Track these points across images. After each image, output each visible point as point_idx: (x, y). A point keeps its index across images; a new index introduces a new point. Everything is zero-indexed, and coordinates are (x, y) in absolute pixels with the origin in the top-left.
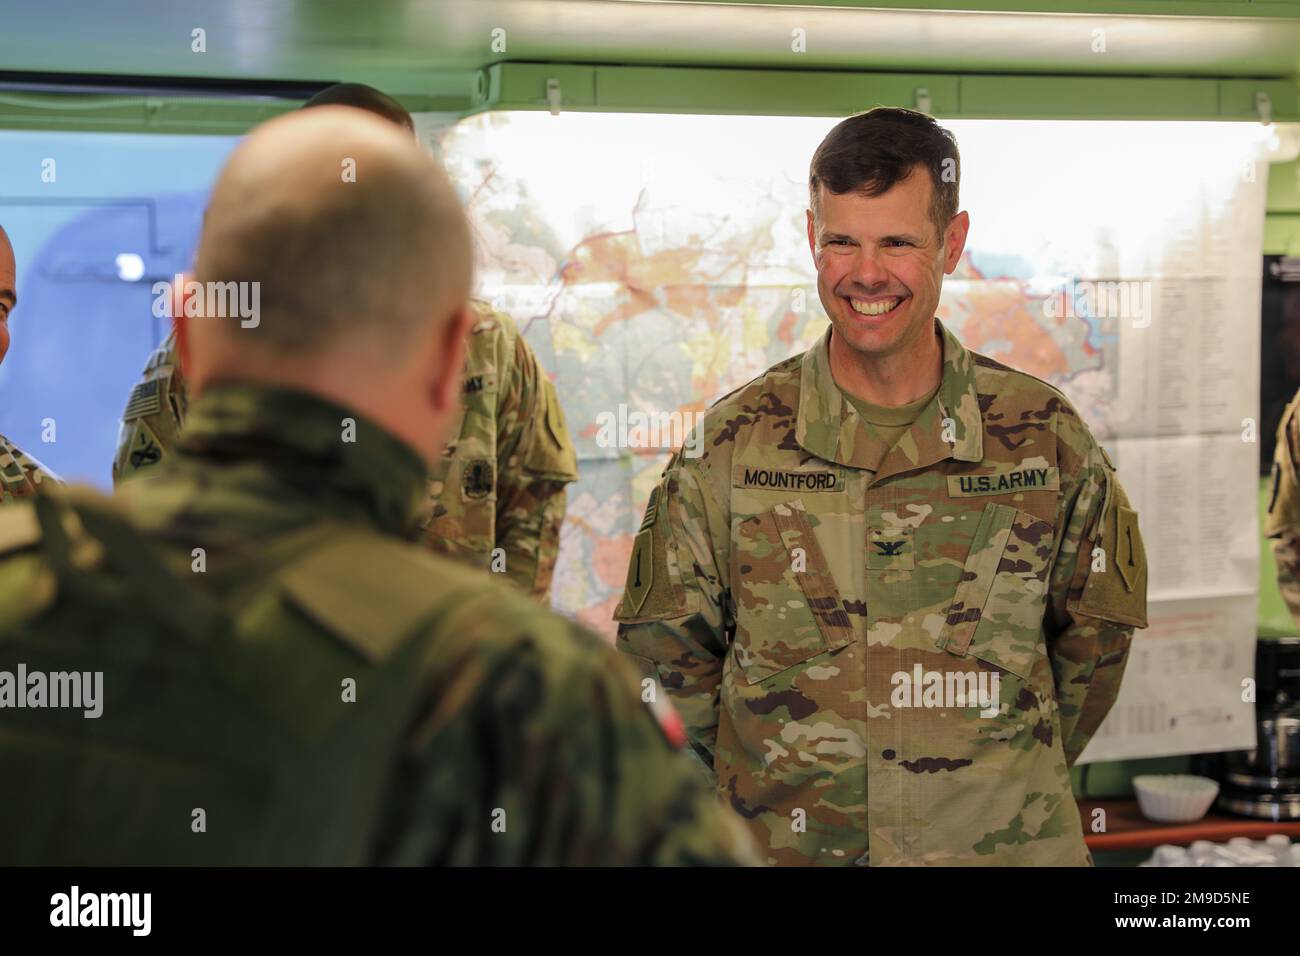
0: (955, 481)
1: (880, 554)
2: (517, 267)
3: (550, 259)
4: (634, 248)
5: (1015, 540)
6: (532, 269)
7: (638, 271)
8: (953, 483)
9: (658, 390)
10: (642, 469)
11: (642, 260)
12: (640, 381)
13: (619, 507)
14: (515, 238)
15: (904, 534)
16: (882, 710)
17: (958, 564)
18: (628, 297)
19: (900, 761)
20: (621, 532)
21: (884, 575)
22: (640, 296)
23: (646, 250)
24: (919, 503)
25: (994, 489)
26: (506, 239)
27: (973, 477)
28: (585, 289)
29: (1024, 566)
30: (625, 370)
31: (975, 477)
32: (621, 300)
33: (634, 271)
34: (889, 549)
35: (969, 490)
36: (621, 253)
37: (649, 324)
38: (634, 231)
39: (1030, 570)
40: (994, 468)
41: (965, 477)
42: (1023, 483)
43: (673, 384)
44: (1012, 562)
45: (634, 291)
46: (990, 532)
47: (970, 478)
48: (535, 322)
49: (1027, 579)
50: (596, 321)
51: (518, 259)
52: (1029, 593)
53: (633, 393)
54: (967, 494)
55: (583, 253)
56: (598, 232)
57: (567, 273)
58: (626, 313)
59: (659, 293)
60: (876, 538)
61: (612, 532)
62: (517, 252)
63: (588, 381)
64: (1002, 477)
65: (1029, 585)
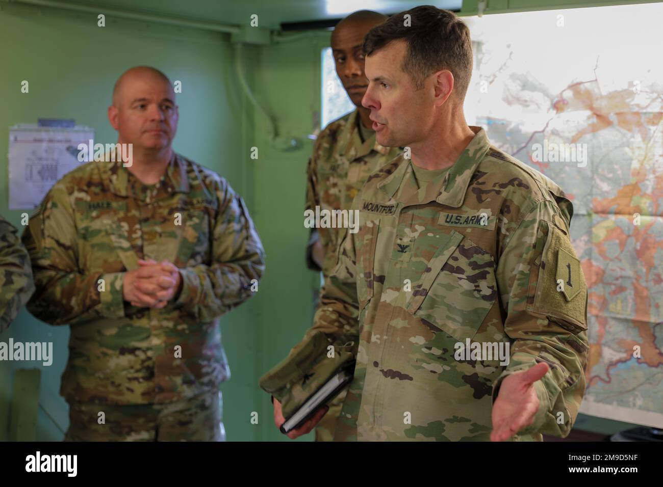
0: (444, 216)
1: (399, 251)
2: (528, 103)
3: (546, 98)
4: (596, 91)
5: (457, 254)
6: (537, 104)
7: (600, 104)
8: (442, 217)
9: (611, 175)
10: (598, 223)
11: (602, 97)
12: (600, 170)
13: (586, 243)
14: (525, 87)
15: (411, 241)
16: (377, 338)
17: (426, 262)
18: (595, 120)
19: (380, 369)
20: (587, 258)
21: (397, 263)
22: (602, 120)
23: (604, 92)
24: (420, 225)
25: (461, 223)
26: (519, 88)
27: (454, 215)
28: (567, 115)
29: (459, 270)
30: (592, 163)
31: (455, 215)
32: (590, 122)
33: (596, 104)
34: (403, 249)
35: (448, 222)
36: (588, 93)
37: (608, 135)
38: (596, 80)
39: (463, 274)
40: (467, 212)
41: (450, 215)
42: (474, 223)
43: (619, 172)
44: (453, 267)
45: (598, 116)
46: (446, 247)
47: (452, 216)
48: (537, 135)
49: (461, 279)
50: (574, 134)
51: (527, 99)
52: (459, 287)
53: (595, 177)
54: (446, 224)
55: (568, 94)
56: (575, 82)
57: (558, 106)
58: (594, 129)
59: (612, 117)
60: (399, 241)
61: (582, 257)
62: (527, 95)
63: (567, 168)
64: (468, 217)
65: (462, 282)
